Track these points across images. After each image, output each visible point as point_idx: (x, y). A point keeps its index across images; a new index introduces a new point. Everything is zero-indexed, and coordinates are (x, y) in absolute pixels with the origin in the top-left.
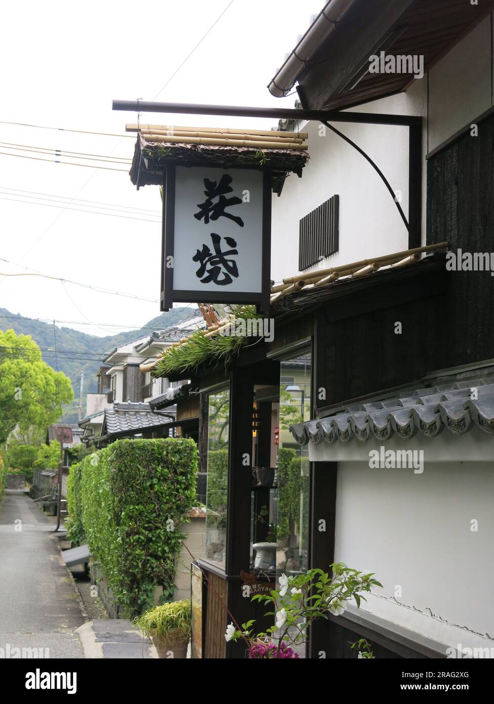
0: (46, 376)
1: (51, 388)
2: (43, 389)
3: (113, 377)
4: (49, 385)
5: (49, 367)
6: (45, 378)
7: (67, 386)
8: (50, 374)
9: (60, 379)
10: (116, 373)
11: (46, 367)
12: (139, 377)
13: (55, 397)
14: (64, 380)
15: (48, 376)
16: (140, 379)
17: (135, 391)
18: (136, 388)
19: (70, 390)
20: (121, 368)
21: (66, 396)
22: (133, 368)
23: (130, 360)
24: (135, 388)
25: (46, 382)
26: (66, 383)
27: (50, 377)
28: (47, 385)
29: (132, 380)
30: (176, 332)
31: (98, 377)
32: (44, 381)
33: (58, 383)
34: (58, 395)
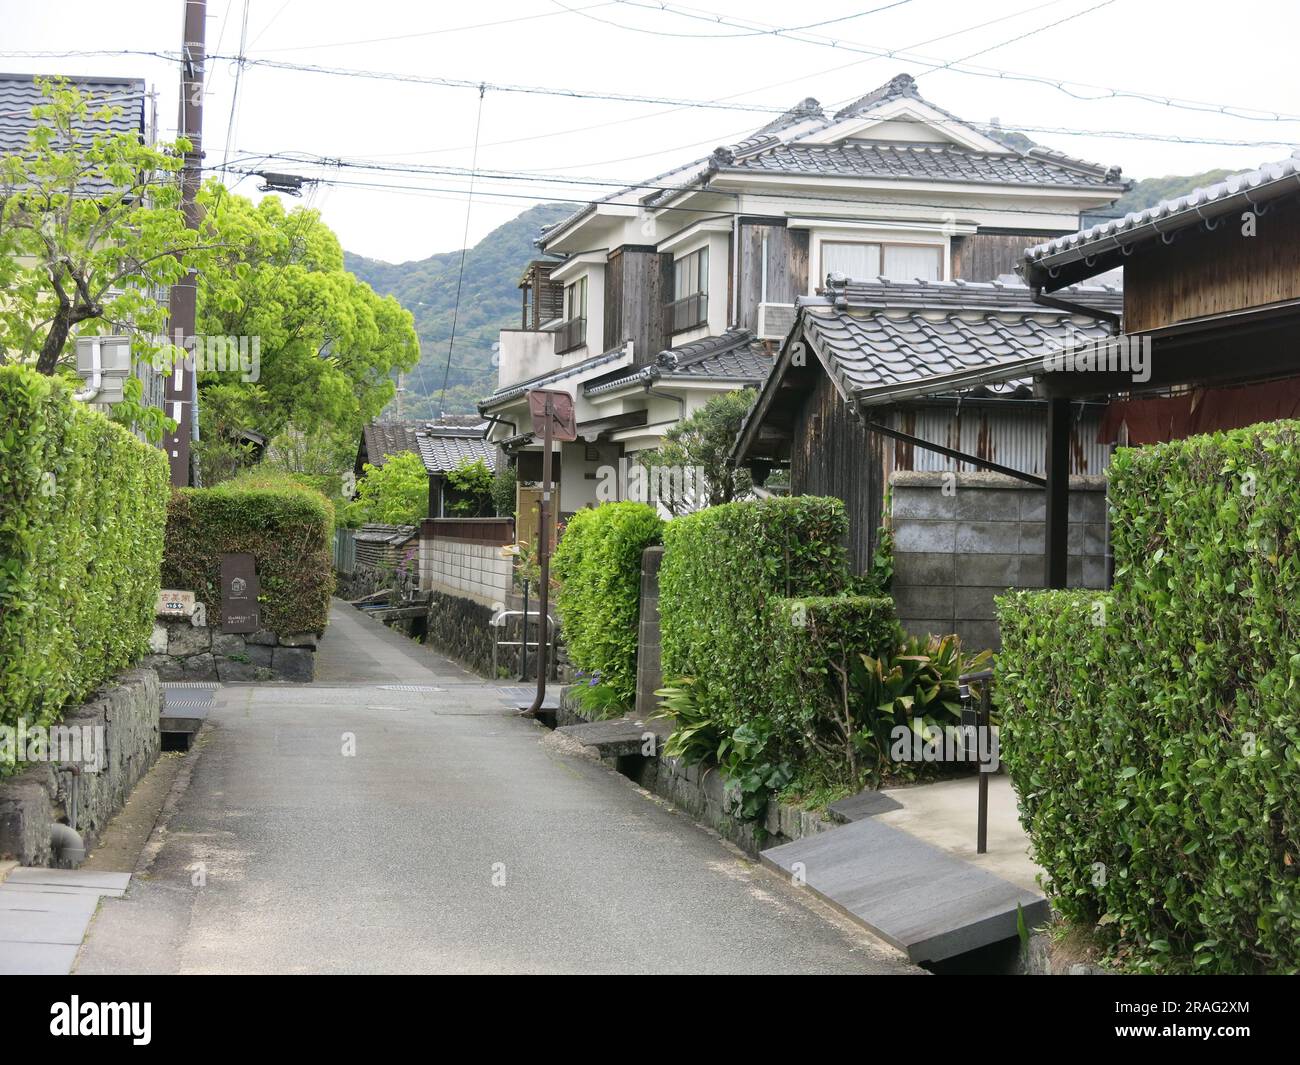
0: (357, 306)
1: (369, 333)
2: (352, 336)
3: (572, 286)
4: (365, 326)
5: (364, 283)
6: (356, 310)
7: (406, 331)
8: (366, 301)
9: (388, 312)
10: (587, 272)
11: (356, 283)
12: (655, 279)
13: (377, 356)
14: (396, 315)
15: (361, 304)
16: (656, 285)
17: (642, 319)
18: (647, 308)
19: (411, 340)
20: (601, 258)
21: (402, 355)
22: (640, 256)
23: (630, 236)
24: (642, 310)
25: (359, 321)
26: (402, 322)
27: (366, 307)
28: (359, 327)
29: (637, 287)
30: (773, 151)
31: (522, 290)
32: (354, 316)
33: (384, 322)
34: (382, 353)
